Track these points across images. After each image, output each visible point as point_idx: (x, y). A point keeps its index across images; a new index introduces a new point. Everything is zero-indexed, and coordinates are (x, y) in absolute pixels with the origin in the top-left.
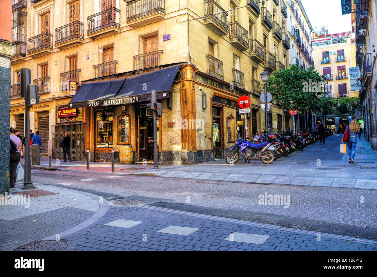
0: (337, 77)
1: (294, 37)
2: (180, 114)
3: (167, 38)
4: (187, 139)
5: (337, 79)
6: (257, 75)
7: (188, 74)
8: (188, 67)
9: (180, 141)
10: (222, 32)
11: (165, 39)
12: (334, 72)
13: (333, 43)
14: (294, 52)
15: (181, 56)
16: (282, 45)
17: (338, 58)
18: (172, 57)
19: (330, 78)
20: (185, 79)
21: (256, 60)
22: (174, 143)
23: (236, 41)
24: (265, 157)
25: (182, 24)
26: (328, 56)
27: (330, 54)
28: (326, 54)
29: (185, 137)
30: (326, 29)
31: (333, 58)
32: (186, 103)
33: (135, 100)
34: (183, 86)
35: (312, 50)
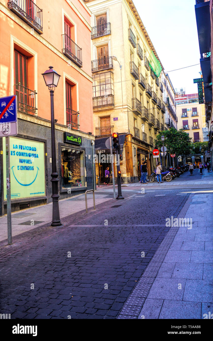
0: (192, 127)
1: (167, 104)
2: (125, 158)
3: (116, 119)
4: (130, 171)
5: (193, 129)
6: (151, 133)
7: (129, 138)
8: (129, 135)
9: (126, 172)
10: (139, 113)
11: (114, 120)
12: (191, 124)
13: (189, 103)
14: (167, 115)
15: (125, 129)
16: (161, 111)
17: (193, 113)
18: (119, 130)
19: (187, 128)
20: (128, 141)
21: (151, 125)
22: (122, 173)
23: (144, 117)
24: (167, 179)
25: (125, 113)
26: (186, 112)
27: (187, 111)
28: (185, 111)
29: (128, 170)
30: (184, 91)
31: (190, 113)
32: (129, 153)
33: (103, 152)
34: (127, 144)
35: (176, 109)
